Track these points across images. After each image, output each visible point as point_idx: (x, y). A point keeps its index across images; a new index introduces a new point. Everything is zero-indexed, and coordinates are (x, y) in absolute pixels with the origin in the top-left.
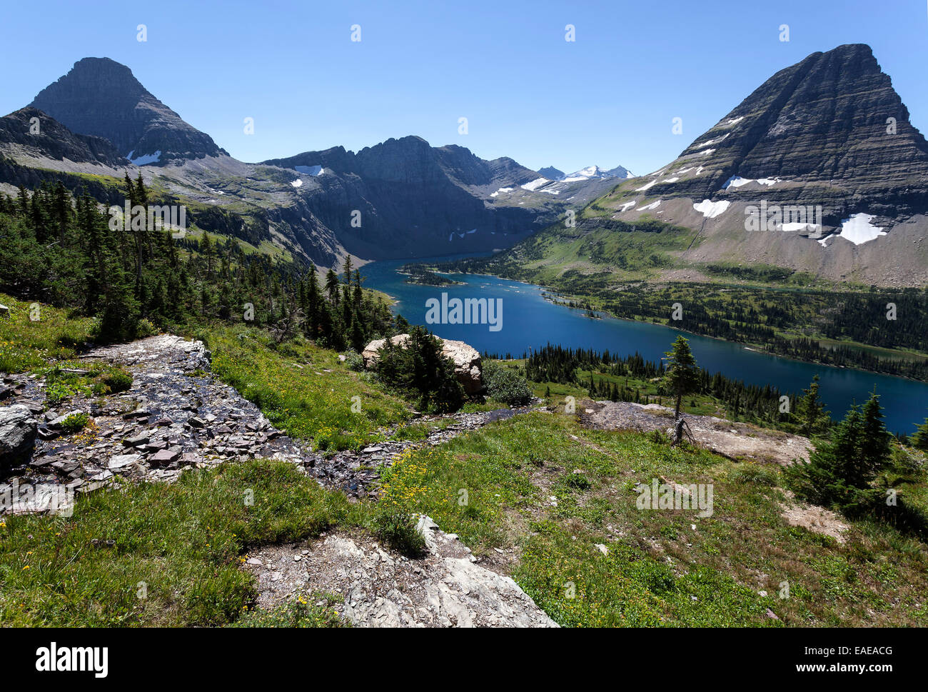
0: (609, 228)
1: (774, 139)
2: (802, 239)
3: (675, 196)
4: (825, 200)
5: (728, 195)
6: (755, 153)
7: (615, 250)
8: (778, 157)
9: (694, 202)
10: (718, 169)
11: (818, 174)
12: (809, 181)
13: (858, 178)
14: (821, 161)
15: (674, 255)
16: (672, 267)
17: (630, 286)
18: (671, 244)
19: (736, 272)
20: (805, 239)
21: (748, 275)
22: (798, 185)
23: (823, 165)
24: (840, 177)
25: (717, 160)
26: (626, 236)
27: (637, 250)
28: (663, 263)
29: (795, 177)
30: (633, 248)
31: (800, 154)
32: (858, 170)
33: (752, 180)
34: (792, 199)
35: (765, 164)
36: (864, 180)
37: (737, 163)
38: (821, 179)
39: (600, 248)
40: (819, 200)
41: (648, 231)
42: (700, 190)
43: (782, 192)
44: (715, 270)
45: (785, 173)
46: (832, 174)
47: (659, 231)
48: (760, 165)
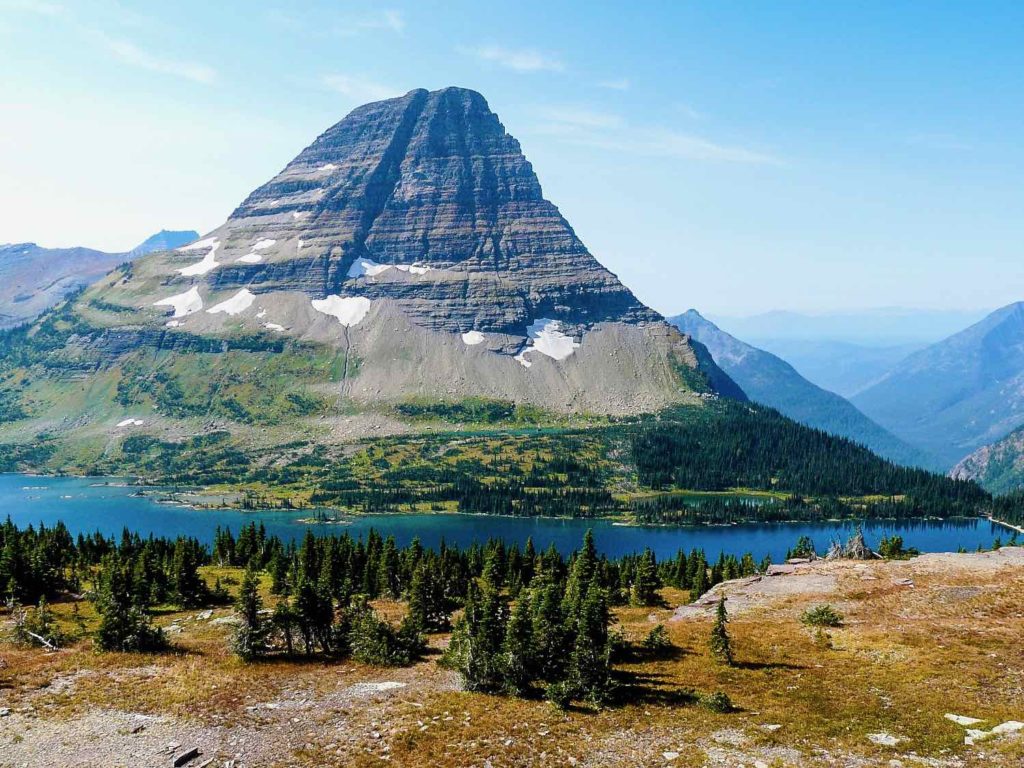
0: (167, 347)
1: (405, 206)
2: (494, 355)
3: (273, 288)
4: (501, 299)
5: (364, 288)
6: (384, 224)
7: (204, 390)
8: (420, 233)
9: (312, 299)
10: (333, 245)
11: (480, 261)
12: (472, 271)
13: (526, 270)
14: (477, 244)
15: (329, 390)
16: (337, 412)
17: (295, 455)
18: (312, 372)
19: (441, 411)
20: (499, 356)
21: (460, 416)
22: (460, 276)
23: (482, 250)
24: (506, 269)
25: (325, 231)
26: (216, 362)
27: (251, 386)
28: (317, 406)
29: (452, 265)
30: (240, 383)
31: (448, 231)
32: (524, 259)
33: (389, 266)
34: (459, 296)
35: (403, 242)
36: (534, 273)
37: (360, 237)
38: (486, 269)
39: (169, 387)
40: (495, 300)
41: (254, 350)
42: (313, 278)
43: (442, 286)
44: (410, 411)
45: (436, 258)
46: (496, 264)
47: (278, 349)
48: (397, 243)
